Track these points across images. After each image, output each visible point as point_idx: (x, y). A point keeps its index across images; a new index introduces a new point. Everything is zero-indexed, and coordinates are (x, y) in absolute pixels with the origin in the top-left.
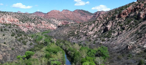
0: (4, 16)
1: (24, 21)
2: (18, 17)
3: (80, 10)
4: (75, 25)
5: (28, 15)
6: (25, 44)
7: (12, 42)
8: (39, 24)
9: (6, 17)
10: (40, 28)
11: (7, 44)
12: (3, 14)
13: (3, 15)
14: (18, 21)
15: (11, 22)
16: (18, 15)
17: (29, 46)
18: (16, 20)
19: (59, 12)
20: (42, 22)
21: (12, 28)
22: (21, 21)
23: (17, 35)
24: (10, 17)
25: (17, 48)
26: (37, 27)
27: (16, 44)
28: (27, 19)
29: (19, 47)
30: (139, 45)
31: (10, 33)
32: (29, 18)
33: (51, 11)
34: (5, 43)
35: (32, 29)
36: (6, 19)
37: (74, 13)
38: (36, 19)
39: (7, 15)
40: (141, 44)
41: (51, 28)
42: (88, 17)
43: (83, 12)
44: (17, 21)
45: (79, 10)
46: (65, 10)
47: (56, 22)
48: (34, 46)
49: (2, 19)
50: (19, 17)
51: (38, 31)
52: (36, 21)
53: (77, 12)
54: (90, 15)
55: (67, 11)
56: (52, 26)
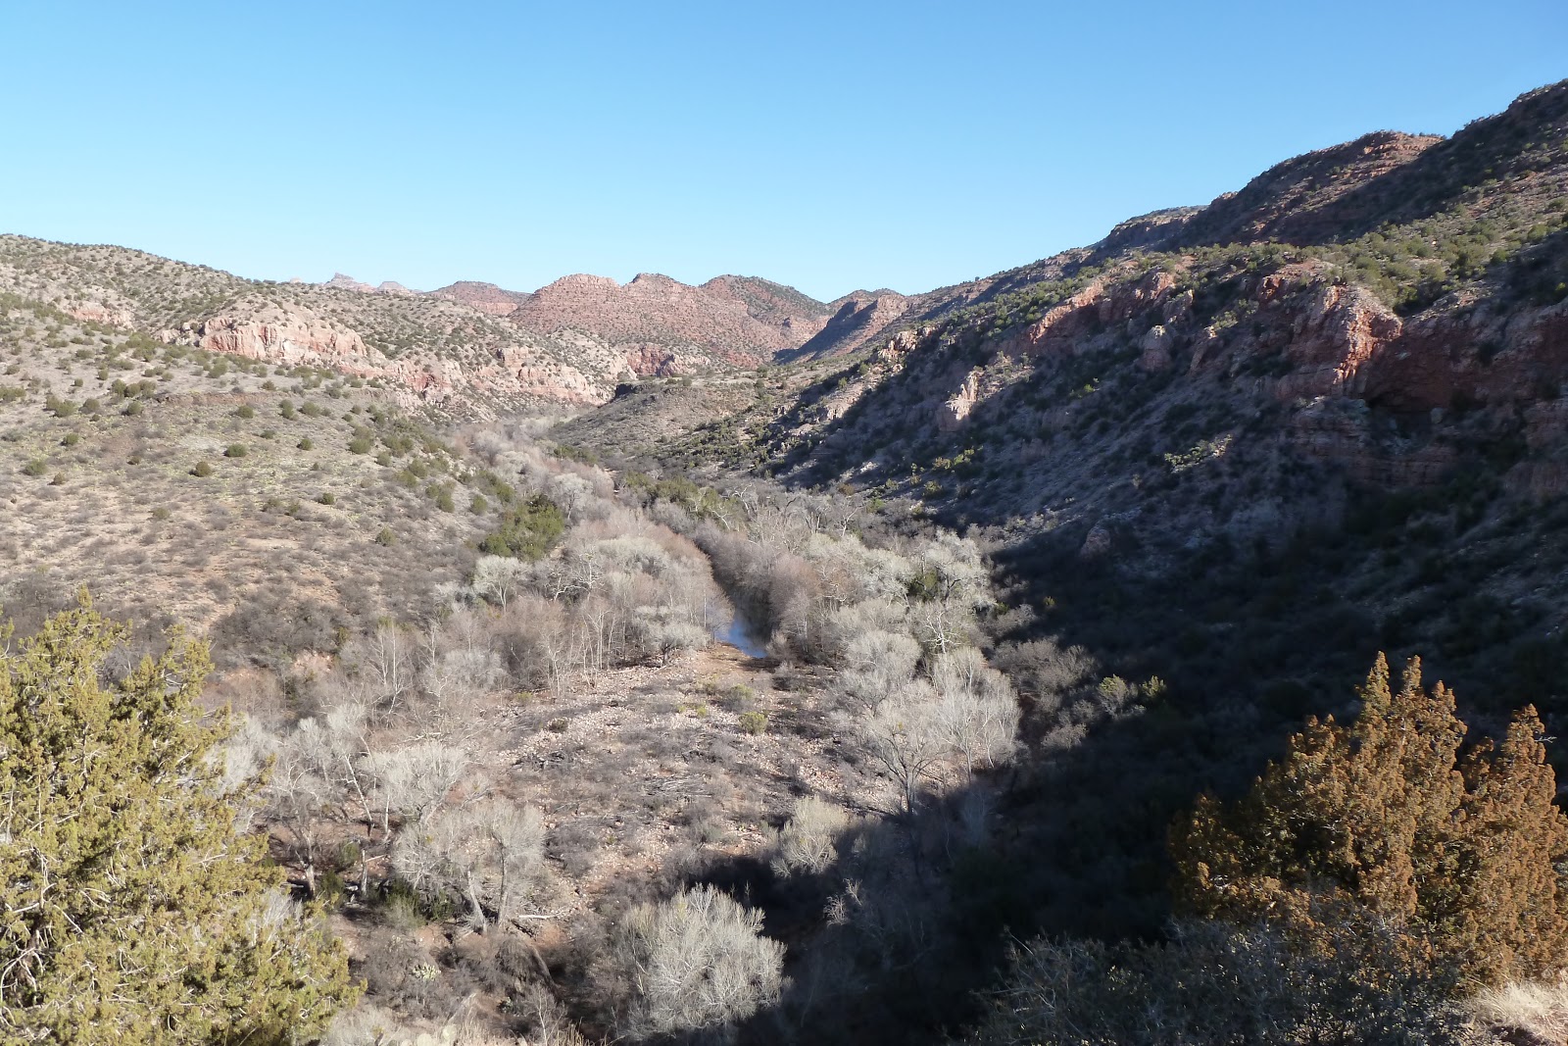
0: (272, 310)
1: (392, 347)
2: (352, 321)
3: (747, 280)
4: (730, 381)
5: (414, 305)
6: (445, 506)
7: (369, 494)
8: (487, 364)
9: (282, 317)
10: (491, 390)
11: (340, 507)
12: (260, 299)
13: (264, 305)
14: (360, 345)
15: (312, 355)
16: (354, 308)
17: (472, 516)
18: (346, 338)
19: (611, 292)
20: (507, 352)
21: (346, 396)
22: (373, 345)
23: (382, 448)
24: (307, 317)
25: (405, 535)
26: (473, 388)
27: (395, 503)
28: (409, 331)
29: (415, 525)
30: (1160, 533)
31: (341, 429)
32: (421, 326)
33: (560, 283)
34: (325, 500)
35: (447, 398)
36: (281, 336)
37: (706, 299)
38: (469, 330)
39: (289, 306)
40: (1174, 528)
41: (562, 393)
42: (794, 325)
43: (765, 296)
44: (354, 348)
45: (740, 280)
46: (647, 277)
47: (592, 353)
48: (495, 515)
49: (256, 333)
50: (360, 317)
51: (482, 410)
52: (467, 347)
53: (725, 289)
54: (808, 316)
55: (663, 281)
56: (570, 379)
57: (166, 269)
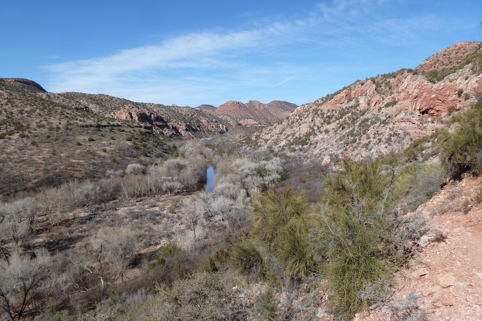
0: (135, 109)
11: (107, 153)
13: (133, 107)
16: (164, 110)
19: (241, 106)
24: (145, 110)
34: (104, 151)
45: (279, 102)
52: (194, 120)
53: (275, 105)
57: (114, 100)
